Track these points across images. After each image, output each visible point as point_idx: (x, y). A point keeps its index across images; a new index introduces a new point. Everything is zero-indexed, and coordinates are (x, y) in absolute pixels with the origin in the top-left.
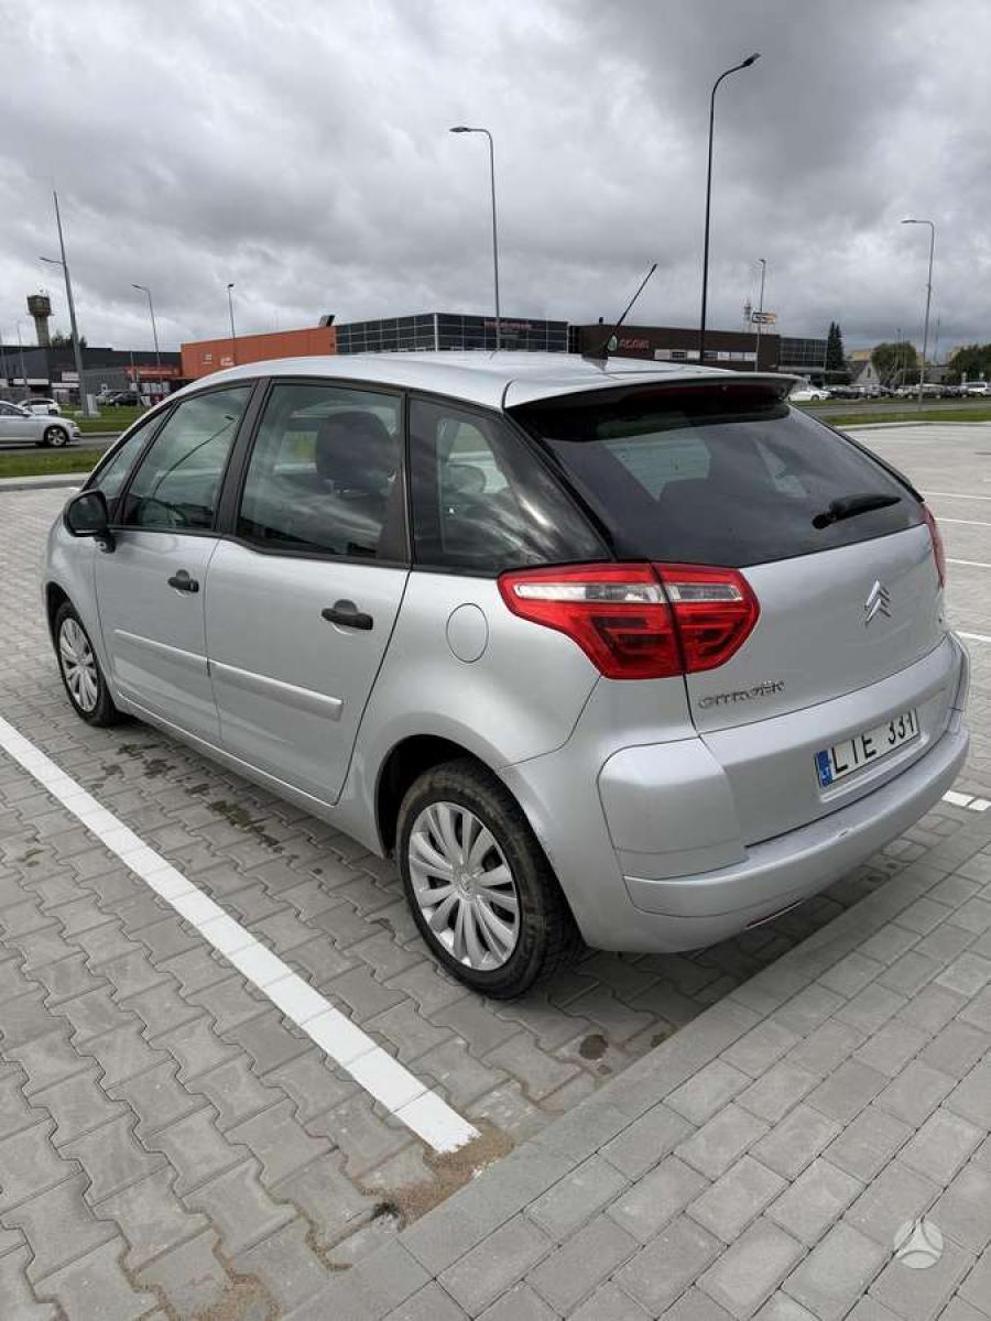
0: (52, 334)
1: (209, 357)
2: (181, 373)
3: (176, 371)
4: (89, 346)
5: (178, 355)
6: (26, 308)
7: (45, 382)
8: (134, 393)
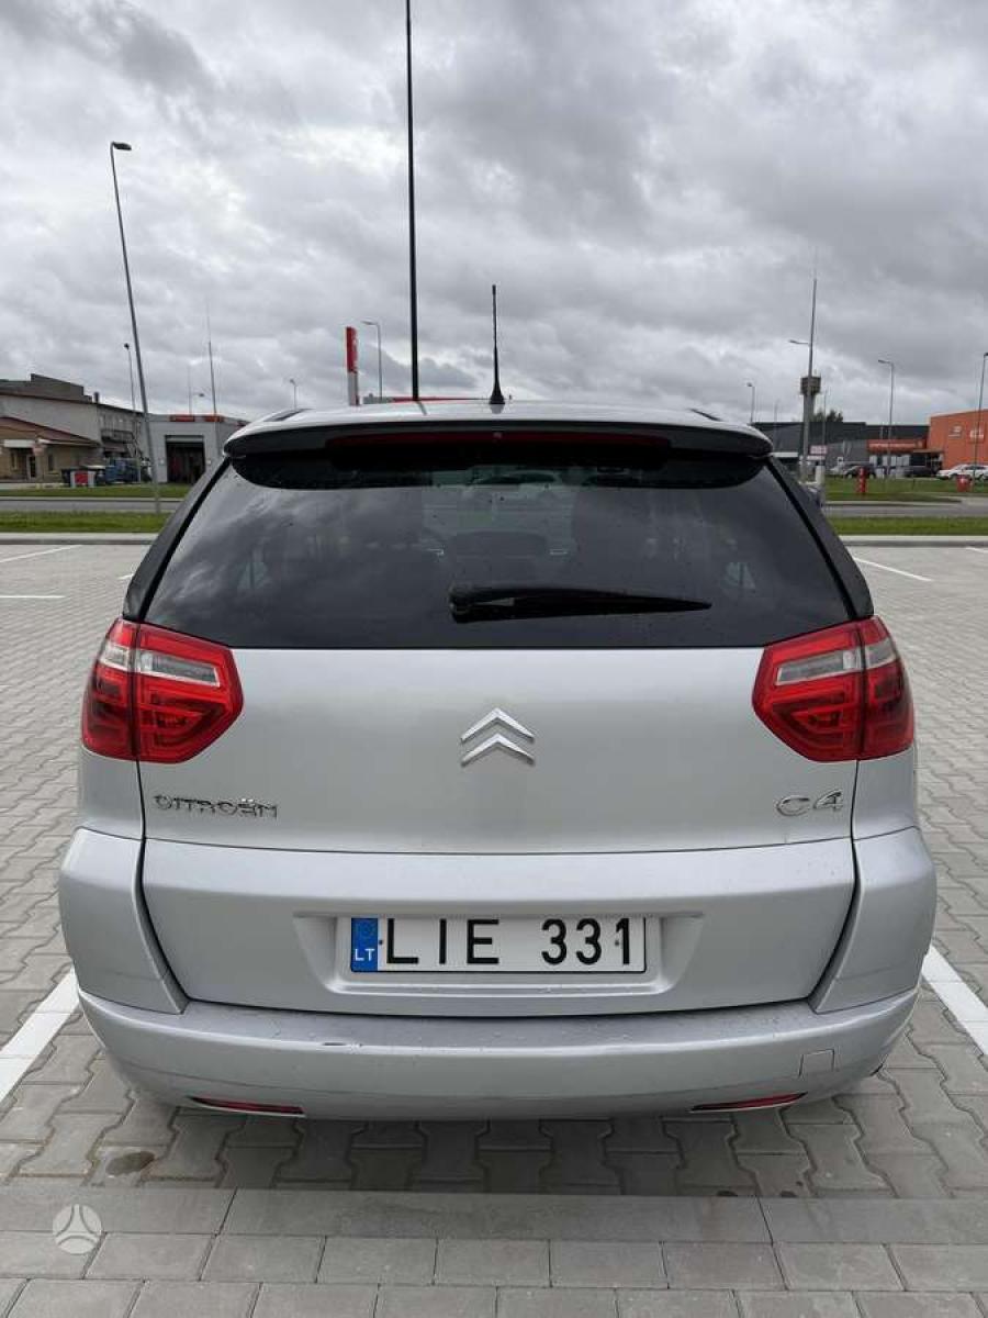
0: (816, 411)
1: (958, 429)
2: (925, 446)
3: (920, 444)
4: (845, 421)
5: (926, 428)
6: (799, 387)
7: (794, 455)
8: (872, 465)
